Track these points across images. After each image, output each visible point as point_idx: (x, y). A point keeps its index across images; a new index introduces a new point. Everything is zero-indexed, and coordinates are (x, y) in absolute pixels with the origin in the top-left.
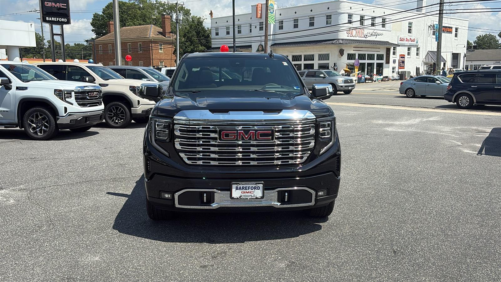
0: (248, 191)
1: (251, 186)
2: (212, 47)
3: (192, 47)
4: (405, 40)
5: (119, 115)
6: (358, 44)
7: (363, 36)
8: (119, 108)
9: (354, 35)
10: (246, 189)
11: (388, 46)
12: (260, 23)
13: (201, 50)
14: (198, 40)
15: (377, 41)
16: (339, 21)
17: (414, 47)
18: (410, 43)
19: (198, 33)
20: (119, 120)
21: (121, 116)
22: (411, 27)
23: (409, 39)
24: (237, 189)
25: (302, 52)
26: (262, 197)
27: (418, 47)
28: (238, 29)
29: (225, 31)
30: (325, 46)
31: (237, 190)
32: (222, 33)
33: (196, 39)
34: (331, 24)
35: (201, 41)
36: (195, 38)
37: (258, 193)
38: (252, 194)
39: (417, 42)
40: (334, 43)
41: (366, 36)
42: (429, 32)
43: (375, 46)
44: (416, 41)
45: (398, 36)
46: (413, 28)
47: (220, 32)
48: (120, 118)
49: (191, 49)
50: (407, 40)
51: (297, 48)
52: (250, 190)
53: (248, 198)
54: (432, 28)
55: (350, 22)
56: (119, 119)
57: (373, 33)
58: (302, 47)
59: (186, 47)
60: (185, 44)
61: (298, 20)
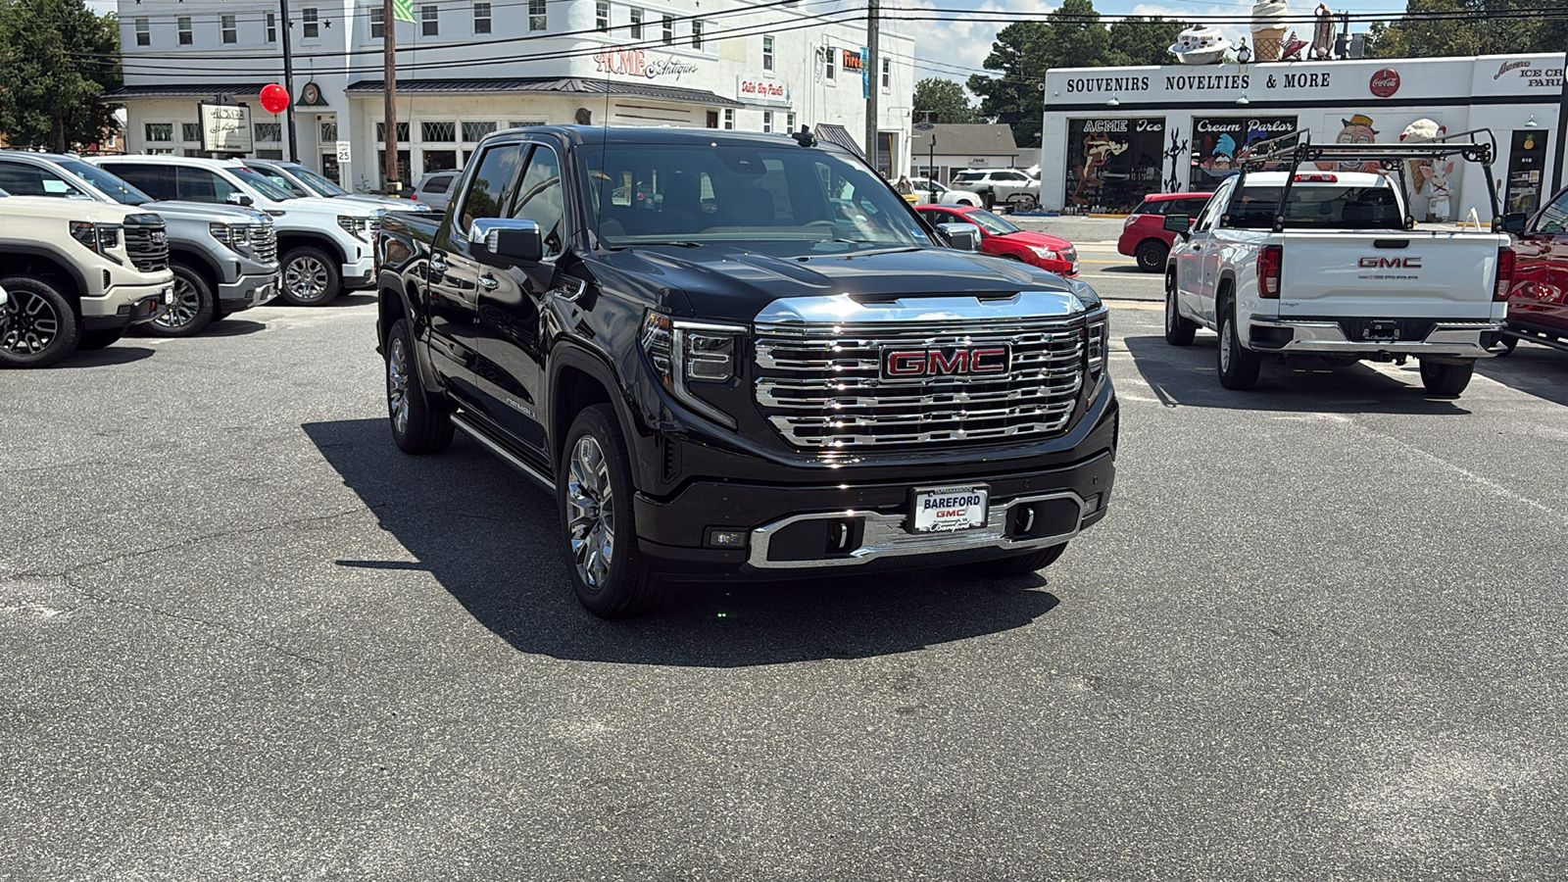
0: (951, 510)
1: (959, 496)
2: (126, 84)
3: (49, 81)
4: (757, 90)
5: (32, 324)
6: (631, 95)
7: (641, 72)
8: (33, 299)
9: (615, 69)
10: (948, 506)
11: (712, 106)
12: (306, 11)
13: (85, 92)
14: (73, 57)
15: (681, 90)
16: (570, 22)
17: (781, 110)
18: (769, 98)
19: (69, 33)
20: (31, 340)
21: (39, 325)
22: (770, 51)
23: (766, 86)
24: (927, 505)
25: (454, 112)
26: (984, 525)
27: (792, 110)
28: (225, 26)
29: (175, 31)
30: (531, 97)
31: (927, 510)
32: (164, 37)
33: (65, 55)
34: (544, 28)
35: (83, 60)
36: (59, 51)
37: (975, 514)
38: (961, 518)
39: (788, 97)
40: (558, 88)
41: (651, 72)
42: (819, 67)
43: (676, 105)
44: (785, 93)
45: (737, 76)
46: (776, 55)
47: (153, 32)
48: (35, 331)
49: (47, 88)
50: (762, 90)
51: (438, 98)
52: (957, 508)
53: (951, 528)
54: (825, 56)
55: (602, 27)
56: (34, 336)
57: (670, 65)
58: (454, 98)
59: (25, 82)
60: (21, 70)
61: (435, 9)
